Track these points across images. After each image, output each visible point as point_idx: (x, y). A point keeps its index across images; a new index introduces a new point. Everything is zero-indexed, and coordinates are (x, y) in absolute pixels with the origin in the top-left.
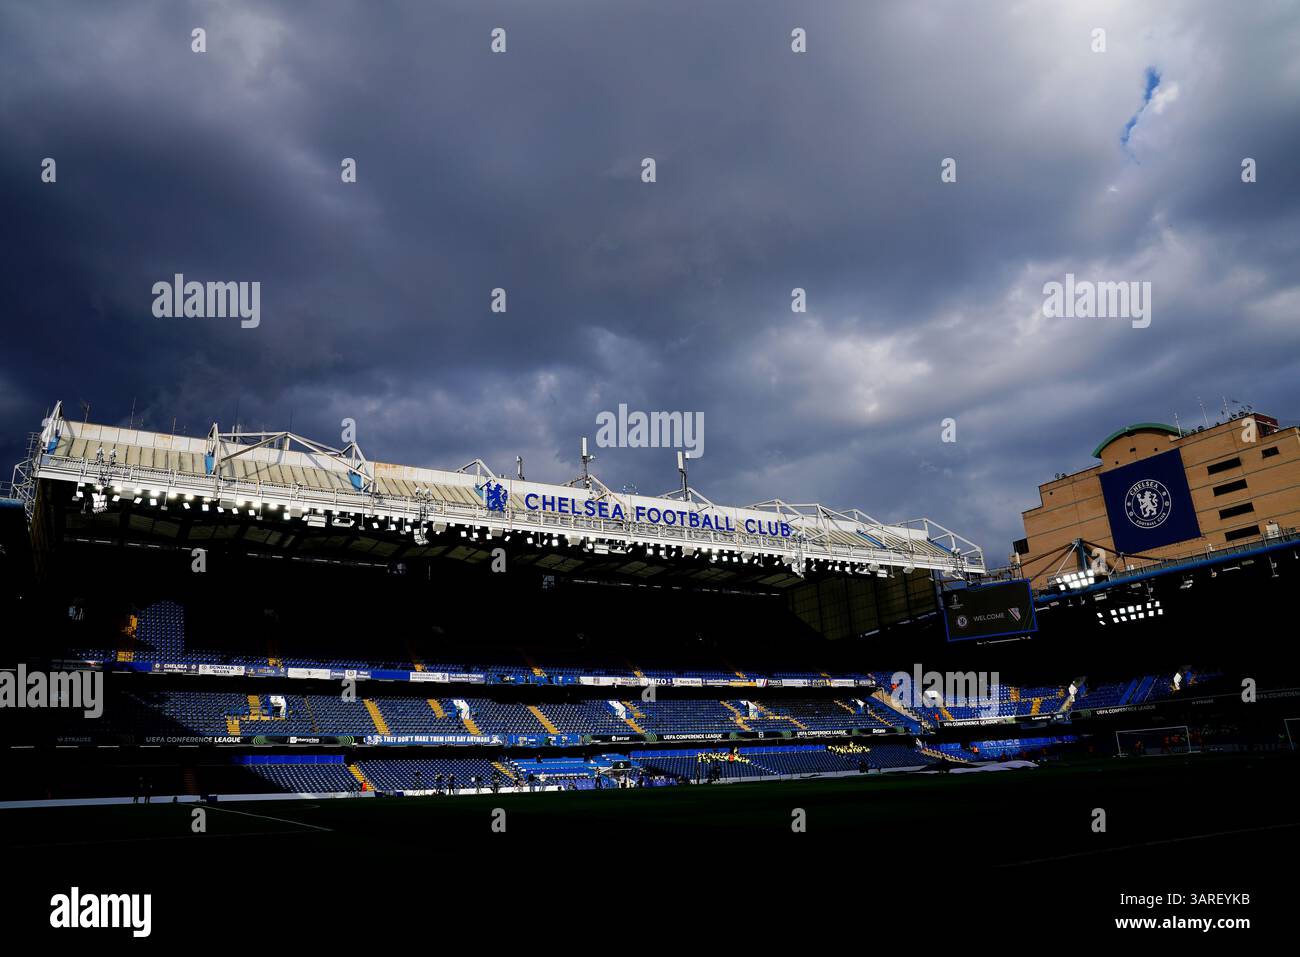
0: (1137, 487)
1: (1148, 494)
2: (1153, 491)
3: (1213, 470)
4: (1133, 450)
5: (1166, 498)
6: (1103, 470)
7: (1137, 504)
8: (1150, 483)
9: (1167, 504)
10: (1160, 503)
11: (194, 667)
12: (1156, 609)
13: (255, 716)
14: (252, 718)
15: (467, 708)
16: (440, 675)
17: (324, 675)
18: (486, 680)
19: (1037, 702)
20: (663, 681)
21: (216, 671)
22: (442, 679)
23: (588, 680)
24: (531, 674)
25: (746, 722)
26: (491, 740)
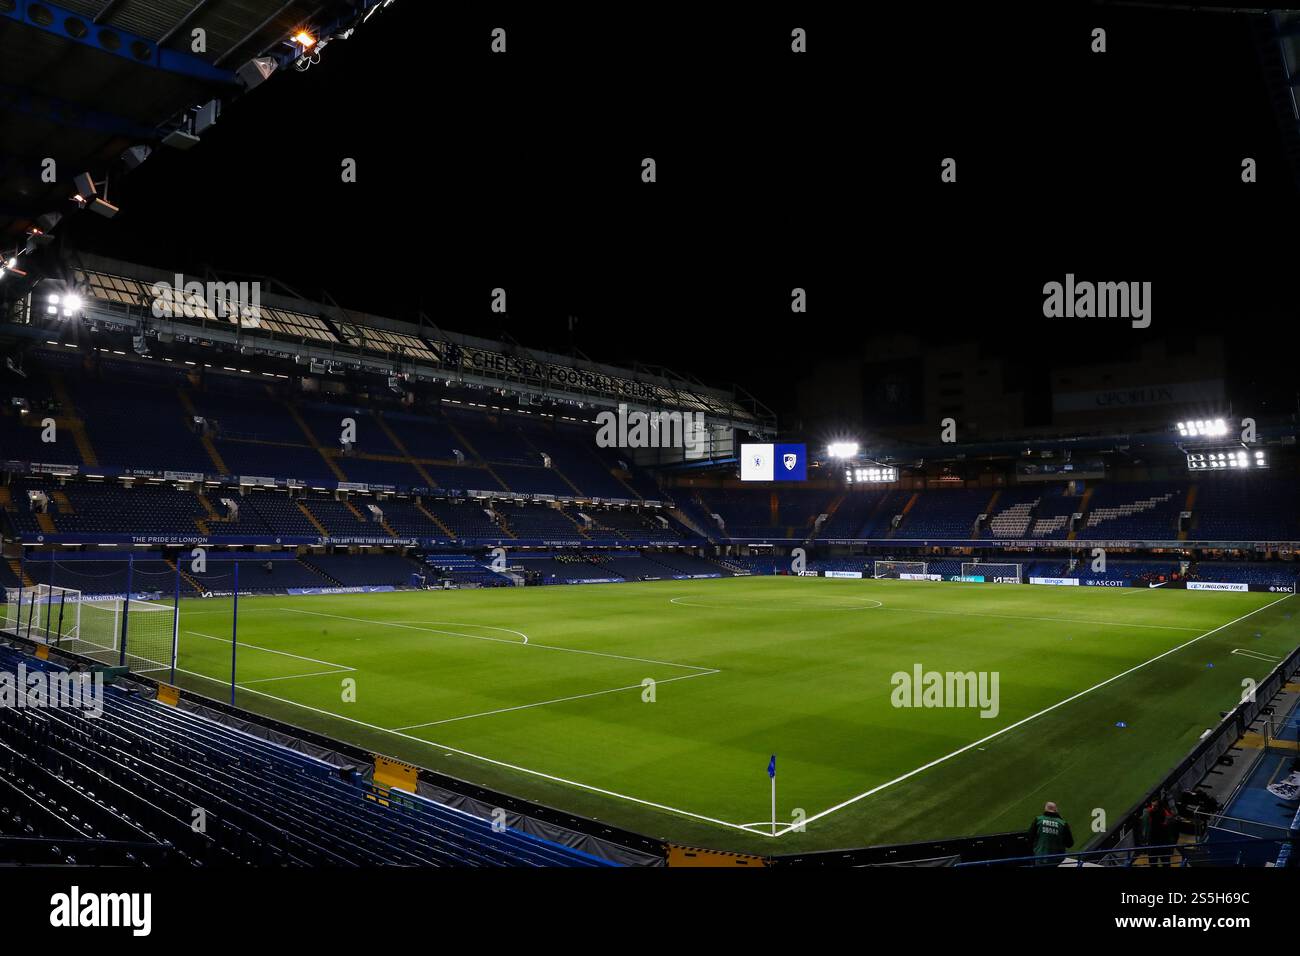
0: (886, 380)
1: (894, 386)
2: (898, 384)
3: (942, 377)
5: (906, 391)
7: (885, 392)
8: (897, 378)
9: (905, 396)
10: (901, 393)
11: (160, 473)
12: (889, 475)
13: (216, 518)
14: (214, 519)
15: (381, 513)
16: (361, 485)
17: (270, 483)
18: (396, 490)
19: (791, 530)
20: (527, 496)
21: (178, 478)
22: (362, 489)
23: (472, 493)
24: (429, 486)
25: (586, 532)
26: (411, 542)
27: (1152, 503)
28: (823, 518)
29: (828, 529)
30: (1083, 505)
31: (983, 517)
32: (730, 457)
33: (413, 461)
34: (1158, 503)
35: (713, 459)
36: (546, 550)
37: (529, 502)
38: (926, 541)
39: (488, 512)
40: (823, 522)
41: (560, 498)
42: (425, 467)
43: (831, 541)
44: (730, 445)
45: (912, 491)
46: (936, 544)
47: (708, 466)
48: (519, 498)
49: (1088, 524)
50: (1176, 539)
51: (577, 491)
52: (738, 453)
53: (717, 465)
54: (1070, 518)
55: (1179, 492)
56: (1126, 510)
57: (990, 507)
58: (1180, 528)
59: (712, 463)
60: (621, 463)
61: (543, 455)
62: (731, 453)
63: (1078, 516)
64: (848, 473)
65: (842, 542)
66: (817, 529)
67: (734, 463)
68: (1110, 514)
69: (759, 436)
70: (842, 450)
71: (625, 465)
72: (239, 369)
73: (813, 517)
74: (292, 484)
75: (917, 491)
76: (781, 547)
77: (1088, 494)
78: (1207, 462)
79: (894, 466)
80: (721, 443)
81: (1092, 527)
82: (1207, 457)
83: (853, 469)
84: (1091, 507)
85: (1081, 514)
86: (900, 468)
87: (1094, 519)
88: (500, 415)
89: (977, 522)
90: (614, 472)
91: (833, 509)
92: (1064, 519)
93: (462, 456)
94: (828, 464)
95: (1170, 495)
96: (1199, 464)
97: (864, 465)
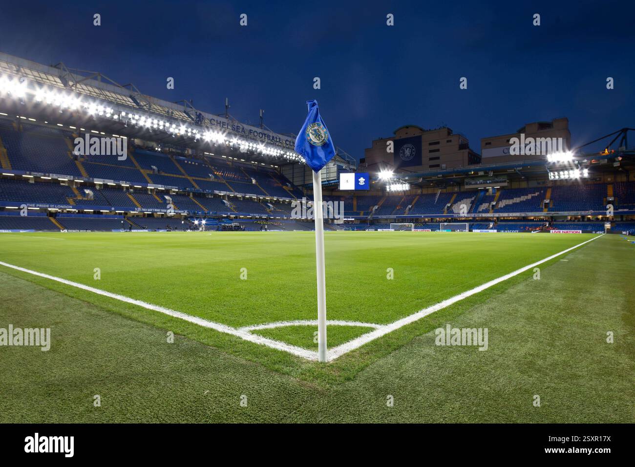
0: (405, 146)
1: (408, 149)
2: (410, 148)
3: (430, 144)
4: (407, 133)
5: (414, 151)
6: (395, 139)
7: (404, 152)
8: (409, 145)
9: (414, 153)
10: (411, 152)
11: (47, 174)
12: (406, 187)
13: (80, 198)
14: (79, 198)
15: (171, 199)
16: (160, 186)
17: (111, 183)
18: (179, 189)
19: (362, 212)
20: (243, 195)
21: (58, 178)
22: (161, 188)
23: (217, 192)
24: (195, 188)
25: (271, 211)
26: (184, 212)
27: (529, 197)
28: (376, 207)
29: (378, 212)
30: (496, 199)
31: (449, 205)
32: (335, 180)
33: (189, 178)
34: (532, 197)
35: (328, 181)
36: (251, 218)
37: (244, 197)
38: (423, 216)
39: (225, 201)
40: (376, 209)
41: (259, 196)
42: (194, 180)
43: (380, 217)
44: (335, 175)
45: (416, 195)
46: (427, 217)
47: (326, 184)
48: (239, 195)
49: (499, 206)
50: (542, 211)
51: (267, 194)
52: (338, 178)
53: (329, 184)
54: (490, 204)
55: (542, 192)
56: (517, 200)
57: (452, 200)
58: (544, 207)
59: (327, 183)
60: (288, 184)
61: (252, 179)
62: (336, 178)
63: (494, 203)
64: (388, 187)
65: (384, 217)
66: (373, 212)
67: (337, 182)
68: (510, 202)
69: (348, 169)
70: (385, 175)
71: (290, 185)
72: (100, 132)
73: (371, 207)
74: (123, 183)
75: (418, 195)
76: (358, 220)
77: (498, 194)
78: (559, 175)
79: (409, 183)
80: (331, 174)
81: (501, 208)
82: (559, 173)
83: (390, 184)
84: (500, 199)
85: (495, 202)
86: (411, 184)
87: (502, 204)
88: (233, 161)
89: (446, 207)
90: (284, 187)
91: (381, 203)
92: (487, 205)
93: (213, 177)
94: (378, 183)
95: (538, 193)
96: (554, 176)
97: (395, 182)
